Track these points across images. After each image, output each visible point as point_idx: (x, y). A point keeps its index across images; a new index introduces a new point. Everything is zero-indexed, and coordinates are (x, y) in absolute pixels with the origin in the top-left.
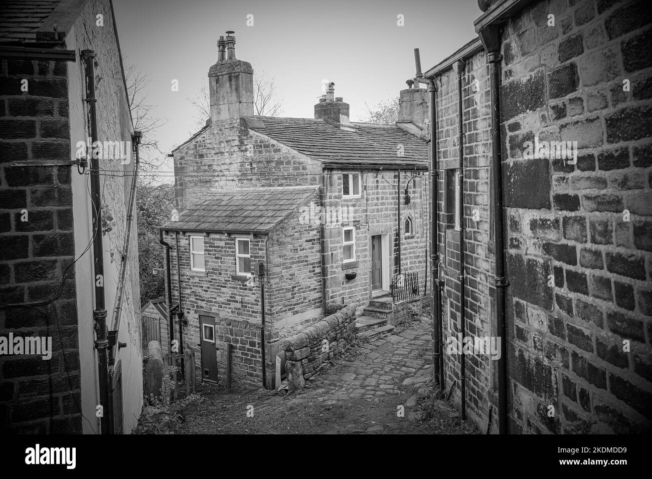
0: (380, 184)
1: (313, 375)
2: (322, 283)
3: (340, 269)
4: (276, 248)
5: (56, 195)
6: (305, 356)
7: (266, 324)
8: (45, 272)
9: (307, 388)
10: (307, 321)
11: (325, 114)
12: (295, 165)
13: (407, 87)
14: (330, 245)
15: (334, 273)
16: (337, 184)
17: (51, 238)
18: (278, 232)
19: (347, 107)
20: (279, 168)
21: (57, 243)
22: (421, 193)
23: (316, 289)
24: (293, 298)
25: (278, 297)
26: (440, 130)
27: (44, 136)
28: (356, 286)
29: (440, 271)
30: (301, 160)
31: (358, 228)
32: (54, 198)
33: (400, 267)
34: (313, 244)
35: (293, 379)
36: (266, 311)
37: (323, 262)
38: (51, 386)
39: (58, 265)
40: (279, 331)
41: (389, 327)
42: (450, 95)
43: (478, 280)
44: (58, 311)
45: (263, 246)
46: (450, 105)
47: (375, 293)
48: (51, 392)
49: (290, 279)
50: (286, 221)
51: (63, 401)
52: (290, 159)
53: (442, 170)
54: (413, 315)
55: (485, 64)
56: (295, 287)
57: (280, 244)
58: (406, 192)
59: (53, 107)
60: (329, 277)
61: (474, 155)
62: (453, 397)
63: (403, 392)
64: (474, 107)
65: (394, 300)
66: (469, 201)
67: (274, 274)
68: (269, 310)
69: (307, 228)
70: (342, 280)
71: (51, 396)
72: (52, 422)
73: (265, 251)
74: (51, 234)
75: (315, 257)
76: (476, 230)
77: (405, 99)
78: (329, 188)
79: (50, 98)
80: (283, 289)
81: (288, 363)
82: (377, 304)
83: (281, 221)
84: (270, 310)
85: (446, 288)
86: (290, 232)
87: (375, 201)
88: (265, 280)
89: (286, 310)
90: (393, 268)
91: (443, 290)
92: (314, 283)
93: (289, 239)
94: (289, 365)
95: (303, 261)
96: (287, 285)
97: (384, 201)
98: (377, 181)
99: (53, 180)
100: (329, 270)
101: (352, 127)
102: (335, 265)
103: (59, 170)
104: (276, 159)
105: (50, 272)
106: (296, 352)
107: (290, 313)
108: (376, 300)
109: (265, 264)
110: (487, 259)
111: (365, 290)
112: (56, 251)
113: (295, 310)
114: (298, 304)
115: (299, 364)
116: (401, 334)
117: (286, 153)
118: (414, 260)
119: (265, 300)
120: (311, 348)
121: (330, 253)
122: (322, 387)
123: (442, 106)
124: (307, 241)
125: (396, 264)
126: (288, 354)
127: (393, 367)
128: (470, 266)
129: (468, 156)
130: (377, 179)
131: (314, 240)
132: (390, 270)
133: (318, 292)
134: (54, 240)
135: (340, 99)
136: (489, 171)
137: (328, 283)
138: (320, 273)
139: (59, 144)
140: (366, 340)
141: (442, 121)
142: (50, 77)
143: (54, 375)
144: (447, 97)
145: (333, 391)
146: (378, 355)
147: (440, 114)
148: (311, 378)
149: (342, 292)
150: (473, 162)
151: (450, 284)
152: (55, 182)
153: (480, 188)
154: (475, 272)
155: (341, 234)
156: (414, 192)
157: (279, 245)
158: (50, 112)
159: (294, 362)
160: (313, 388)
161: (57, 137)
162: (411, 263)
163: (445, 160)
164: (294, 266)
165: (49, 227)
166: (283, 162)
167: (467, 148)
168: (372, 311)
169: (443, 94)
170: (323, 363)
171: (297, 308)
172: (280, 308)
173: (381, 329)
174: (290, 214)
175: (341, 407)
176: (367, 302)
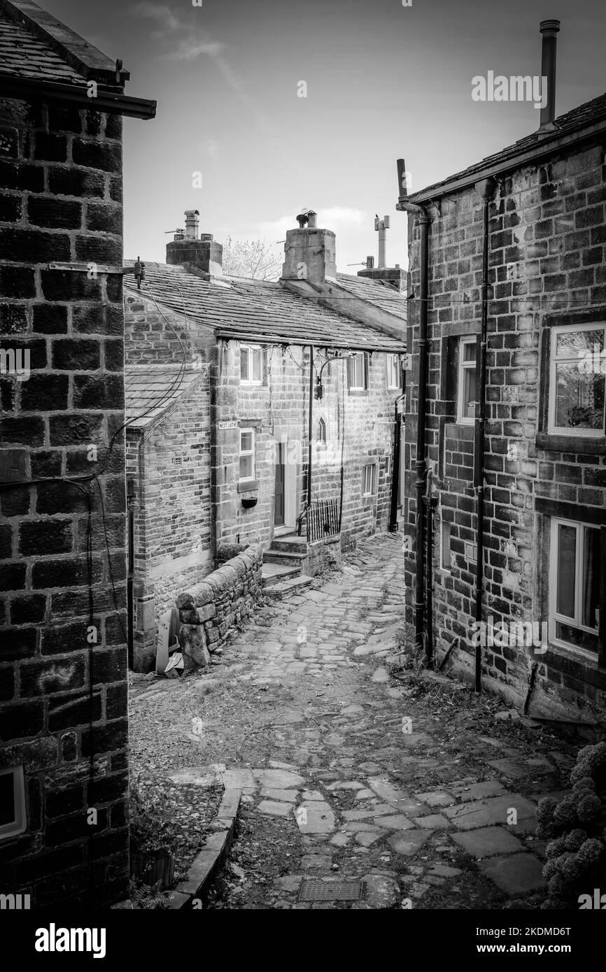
0: (288, 367)
1: (219, 645)
2: (211, 511)
3: (235, 491)
4: (153, 455)
5: (104, 318)
6: (209, 617)
7: (136, 572)
8: (87, 432)
9: (215, 664)
10: (190, 568)
11: (185, 259)
12: (170, 332)
13: (297, 225)
14: (223, 455)
15: (227, 497)
16: (233, 362)
17: (96, 382)
18: (157, 431)
19: (220, 249)
20: (141, 335)
21: (103, 389)
22: (337, 384)
23: (202, 521)
24: (174, 533)
25: (155, 531)
26: (434, 280)
27: (92, 227)
28: (253, 519)
29: (431, 484)
30: (179, 324)
31: (257, 430)
32: (101, 321)
33: (309, 492)
34: (200, 452)
35: (192, 652)
36: (136, 551)
37: (213, 479)
38: (91, 602)
39: (104, 422)
40: (154, 583)
41: (303, 579)
42: (459, 228)
43: (513, 489)
44: (104, 492)
45: (134, 451)
46: (459, 244)
47: (279, 531)
48: (91, 612)
49: (170, 504)
50: (167, 415)
51: (106, 626)
52: (160, 321)
53: (437, 338)
54: (331, 563)
55: (537, 183)
56: (175, 517)
57: (159, 449)
58: (319, 380)
59: (103, 185)
60: (221, 502)
61: (510, 314)
62: (452, 663)
63: (362, 664)
64: (513, 246)
65: (308, 540)
66: (496, 380)
67: (150, 495)
68: (141, 550)
69: (194, 428)
70: (237, 509)
71: (91, 617)
72: (91, 654)
73: (137, 460)
74: (97, 376)
75: (203, 473)
76: (510, 419)
77: (294, 244)
78: (223, 368)
79: (100, 171)
80: (160, 519)
81: (185, 628)
82: (283, 546)
83: (161, 415)
84: (144, 551)
85: (440, 508)
86: (172, 432)
87: (281, 392)
88: (137, 504)
89: (164, 552)
90: (301, 493)
91: (434, 511)
92: (199, 511)
93: (170, 443)
94: (186, 630)
95: (186, 477)
96: (166, 513)
97: (292, 392)
98: (284, 361)
99: (101, 295)
100: (222, 492)
101: (227, 282)
102: (228, 485)
103: (108, 280)
104: (135, 321)
105: (94, 432)
106: (198, 609)
107: (169, 556)
108: (278, 540)
109: (137, 480)
110: (532, 459)
111: (266, 524)
112: (102, 402)
113: (176, 551)
114: (180, 543)
115: (201, 628)
116: (322, 589)
117: (153, 313)
118: (327, 482)
119: (135, 536)
120: (217, 605)
121: (223, 466)
122: (238, 662)
123: (441, 245)
124: (193, 447)
125: (305, 488)
126: (186, 613)
127: (332, 633)
128: (497, 473)
129: (496, 316)
130: (284, 358)
131: (202, 446)
132: (297, 497)
133: (205, 525)
134: (100, 385)
135: (207, 237)
136: (541, 337)
137: (220, 512)
138: (208, 496)
139: (110, 241)
140: (278, 596)
141: (439, 267)
142: (101, 139)
143: (96, 587)
144: (452, 231)
145: (259, 666)
146: (302, 617)
147: (436, 257)
148: (218, 650)
149: (236, 526)
150: (508, 323)
151: (451, 501)
152: (103, 298)
153: (521, 360)
154: (505, 480)
155: (238, 439)
156: (329, 381)
157: (158, 451)
158: (99, 192)
159: (194, 626)
160: (225, 664)
161: (108, 231)
162: (323, 487)
163: (443, 323)
164: (175, 484)
165: (95, 365)
166: (148, 326)
167: (494, 304)
168: (277, 556)
169: (445, 228)
170: (229, 628)
171: (179, 549)
172: (157, 547)
173: (296, 581)
174: (173, 404)
175: (281, 686)
176: (268, 543)
